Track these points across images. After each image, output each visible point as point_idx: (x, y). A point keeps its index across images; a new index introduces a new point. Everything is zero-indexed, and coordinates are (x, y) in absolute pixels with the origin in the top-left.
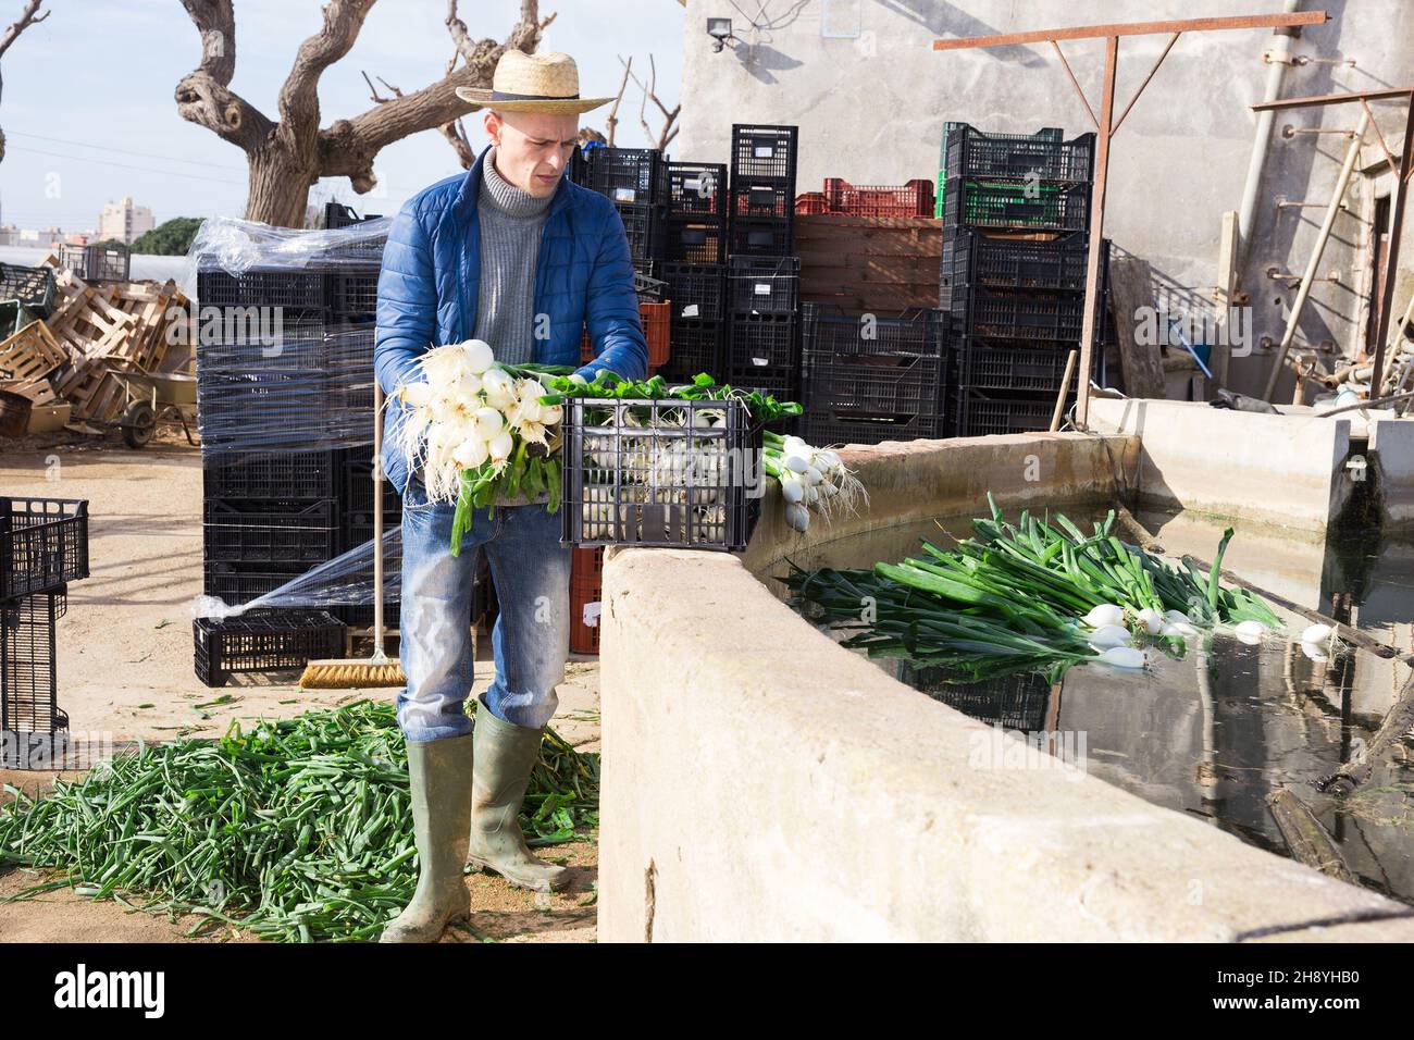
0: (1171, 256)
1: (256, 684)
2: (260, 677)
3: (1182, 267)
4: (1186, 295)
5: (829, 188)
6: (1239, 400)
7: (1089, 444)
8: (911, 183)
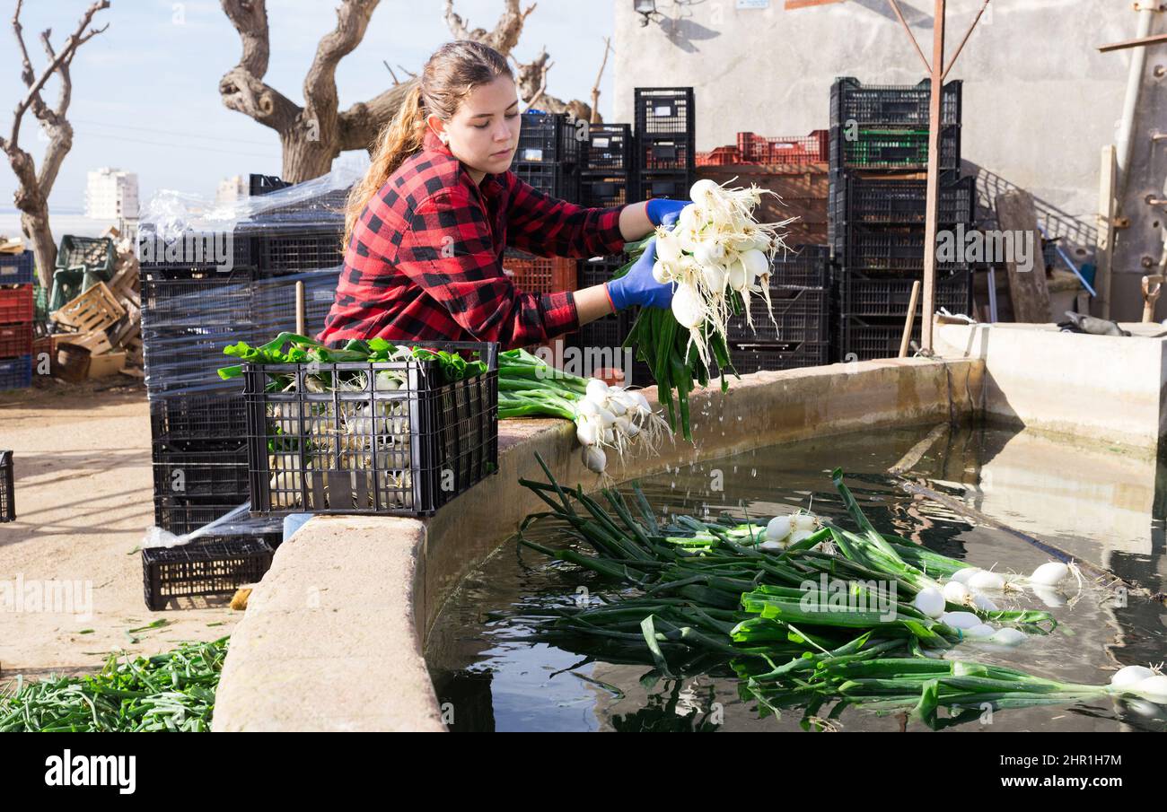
0: (1056, 188)
1: (194, 607)
2: (199, 601)
3: (1067, 197)
4: (1071, 222)
5: (741, 141)
6: (1085, 321)
7: (932, 369)
8: (814, 133)
